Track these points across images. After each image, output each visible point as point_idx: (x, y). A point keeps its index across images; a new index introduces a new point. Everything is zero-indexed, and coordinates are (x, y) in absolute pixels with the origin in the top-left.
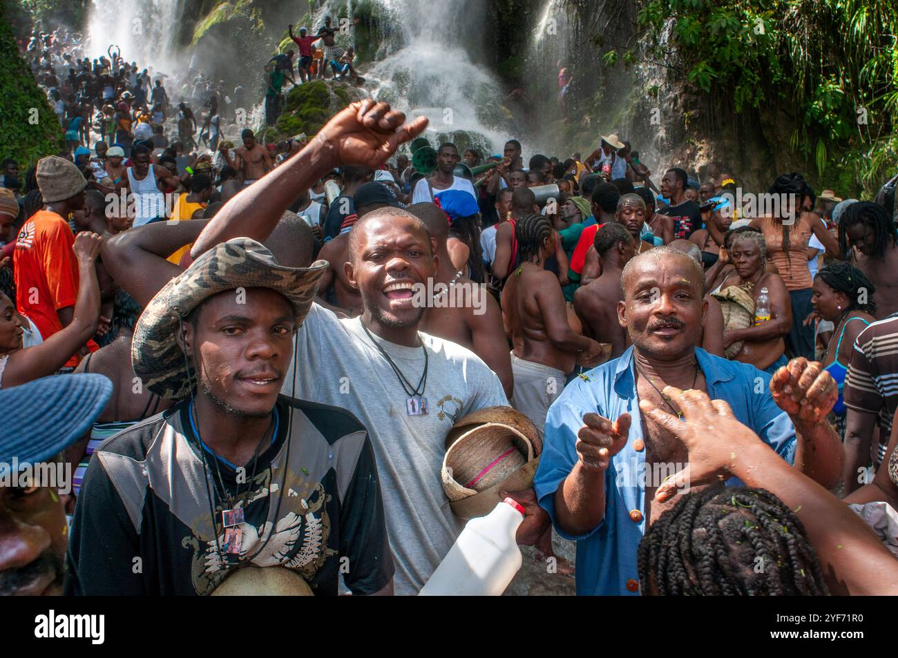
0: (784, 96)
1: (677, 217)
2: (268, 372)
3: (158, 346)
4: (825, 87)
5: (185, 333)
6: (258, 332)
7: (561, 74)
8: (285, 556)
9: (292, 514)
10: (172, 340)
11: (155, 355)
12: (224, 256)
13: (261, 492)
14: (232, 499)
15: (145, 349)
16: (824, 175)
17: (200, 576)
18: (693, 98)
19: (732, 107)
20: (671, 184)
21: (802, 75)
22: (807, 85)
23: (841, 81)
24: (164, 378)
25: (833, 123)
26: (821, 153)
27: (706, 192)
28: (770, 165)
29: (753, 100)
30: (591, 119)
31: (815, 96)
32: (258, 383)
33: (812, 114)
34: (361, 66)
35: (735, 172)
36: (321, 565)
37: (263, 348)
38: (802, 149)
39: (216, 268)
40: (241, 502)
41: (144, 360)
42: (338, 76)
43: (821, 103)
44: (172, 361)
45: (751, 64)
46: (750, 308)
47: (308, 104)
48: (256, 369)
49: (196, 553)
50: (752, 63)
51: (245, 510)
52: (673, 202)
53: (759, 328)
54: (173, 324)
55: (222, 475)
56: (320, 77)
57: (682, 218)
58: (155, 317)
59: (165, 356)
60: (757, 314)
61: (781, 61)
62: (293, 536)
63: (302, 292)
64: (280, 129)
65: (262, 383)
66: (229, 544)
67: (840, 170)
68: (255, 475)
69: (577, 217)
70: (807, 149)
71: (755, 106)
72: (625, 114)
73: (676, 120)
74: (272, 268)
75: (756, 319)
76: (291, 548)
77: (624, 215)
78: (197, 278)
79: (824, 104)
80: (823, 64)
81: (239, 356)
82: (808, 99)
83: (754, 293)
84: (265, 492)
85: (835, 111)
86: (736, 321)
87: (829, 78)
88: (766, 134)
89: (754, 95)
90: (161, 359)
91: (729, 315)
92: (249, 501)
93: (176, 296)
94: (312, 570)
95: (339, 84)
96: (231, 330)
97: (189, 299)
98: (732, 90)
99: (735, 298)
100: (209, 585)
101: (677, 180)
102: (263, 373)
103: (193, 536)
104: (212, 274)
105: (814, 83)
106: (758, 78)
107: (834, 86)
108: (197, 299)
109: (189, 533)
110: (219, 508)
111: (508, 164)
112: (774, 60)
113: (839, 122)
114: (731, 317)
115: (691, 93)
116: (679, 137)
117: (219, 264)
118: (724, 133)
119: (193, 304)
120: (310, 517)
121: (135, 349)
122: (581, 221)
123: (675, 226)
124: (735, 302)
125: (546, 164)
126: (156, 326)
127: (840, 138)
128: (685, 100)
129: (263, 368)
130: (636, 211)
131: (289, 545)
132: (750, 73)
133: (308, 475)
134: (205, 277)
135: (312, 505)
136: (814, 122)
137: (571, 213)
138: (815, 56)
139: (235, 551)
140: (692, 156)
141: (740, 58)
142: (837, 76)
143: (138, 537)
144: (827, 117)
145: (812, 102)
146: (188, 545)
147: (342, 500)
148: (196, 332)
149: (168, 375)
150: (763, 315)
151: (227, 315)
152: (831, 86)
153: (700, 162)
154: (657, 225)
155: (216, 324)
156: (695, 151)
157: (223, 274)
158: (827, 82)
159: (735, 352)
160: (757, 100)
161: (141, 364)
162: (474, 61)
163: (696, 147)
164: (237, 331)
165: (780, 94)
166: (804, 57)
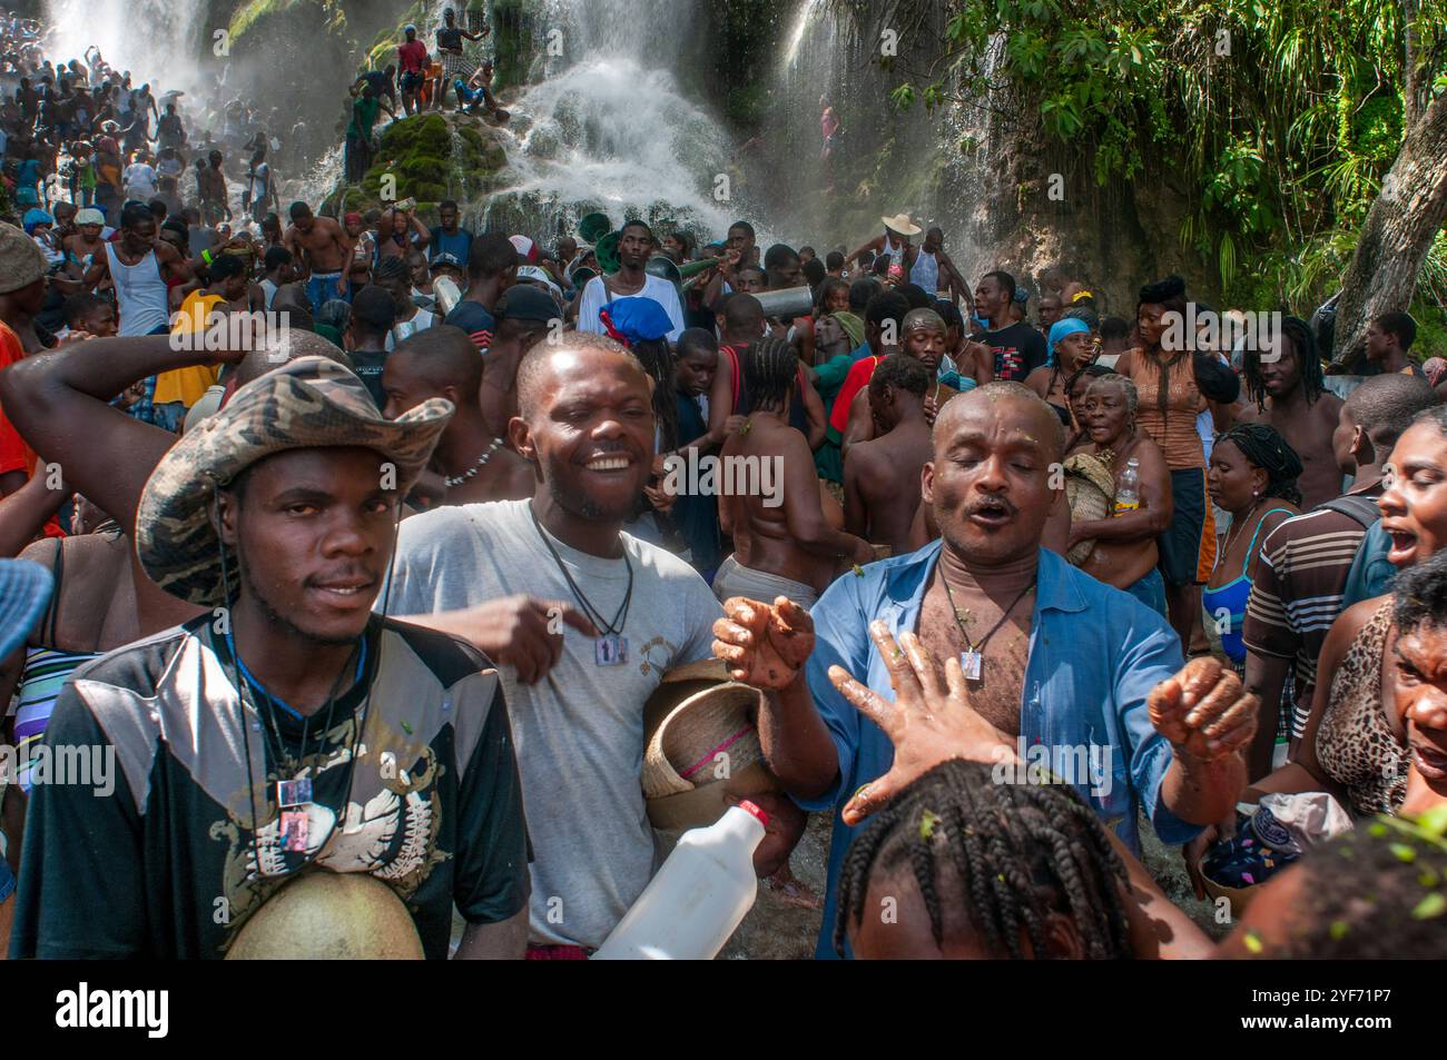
0: (1173, 163)
1: (998, 349)
2: (357, 575)
3: (180, 527)
4: (1234, 151)
5: (222, 508)
6: (342, 514)
7: (824, 117)
8: (377, 859)
9: (386, 793)
10: (203, 516)
11: (174, 539)
12: (288, 398)
13: (339, 755)
14: (293, 764)
15: (156, 528)
16: (1232, 289)
17: (238, 886)
18: (1032, 162)
19: (1091, 178)
20: (992, 296)
21: (1200, 132)
22: (1208, 146)
23: (1260, 142)
24: (188, 573)
25: (1246, 208)
26: (1227, 254)
27: (1048, 309)
28: (1149, 269)
29: (1124, 167)
30: (872, 189)
31: (1220, 165)
32: (341, 591)
33: (1214, 192)
34: (505, 92)
35: (1094, 280)
36: (426, 876)
37: (349, 540)
38: (1198, 247)
39: (276, 416)
40: (308, 770)
41: (157, 548)
42: (465, 106)
43: (1227, 177)
44: (202, 549)
45: (1122, 112)
46: (1107, 488)
47: (415, 150)
48: (338, 571)
49: (233, 848)
50: (1124, 109)
51: (313, 783)
52: (993, 324)
53: (1120, 521)
54: (205, 494)
55: (279, 725)
56: (436, 107)
57: (1006, 351)
58: (175, 483)
59: (190, 540)
60: (1119, 500)
61: (1169, 109)
62: (389, 826)
63: (411, 452)
64: (368, 190)
65: (348, 591)
66: (288, 836)
67: (1258, 282)
68: (330, 729)
69: (843, 344)
70: (1205, 247)
71: (1128, 177)
72: (923, 182)
73: (1003, 195)
74: (366, 421)
75: (1117, 507)
76: (387, 846)
77: (915, 343)
78: (245, 427)
79: (1233, 179)
80: (1233, 115)
81: (311, 550)
82: (1208, 169)
83: (1115, 466)
84: (345, 756)
85: (1249, 189)
86: (1086, 508)
87: (1241, 137)
88: (1144, 221)
89: (1127, 159)
90: (183, 545)
91: (1075, 498)
92: (320, 769)
93: (210, 453)
94: (414, 884)
95: (466, 121)
96: (298, 509)
97: (232, 459)
98: (1091, 150)
99: (1086, 471)
100: (251, 900)
101: (1001, 290)
102: (350, 578)
103: (229, 820)
104: (268, 424)
105: (1219, 145)
106: (1133, 134)
107: (1247, 151)
108: (245, 460)
109: (222, 814)
110: (273, 776)
111: (737, 260)
112: (1158, 106)
113: (1255, 207)
114: (1078, 502)
115: (1029, 154)
116: (1008, 221)
117: (281, 411)
118: (1079, 218)
119: (236, 467)
120: (414, 798)
121: (142, 529)
122: (849, 350)
123: (996, 362)
124: (1085, 478)
125: (792, 261)
126: (176, 498)
127: (1257, 232)
128: (1019, 164)
129: (350, 570)
130: (935, 337)
131: (384, 841)
132: (1120, 126)
133: (410, 733)
134: (258, 428)
135: (419, 780)
136: (1218, 205)
137: (833, 338)
138: (1222, 103)
139: (298, 847)
140: (1028, 253)
141: (1105, 100)
142: (1254, 135)
143: (141, 819)
144: (1237, 198)
145: (1215, 175)
146: (220, 834)
147: (461, 774)
148: (241, 509)
149: (195, 569)
150: (1127, 501)
151: (292, 487)
152: (1245, 150)
153: (1041, 263)
154: (968, 359)
155: (275, 500)
156: (1034, 243)
157: (287, 427)
158: (1239, 144)
159: (1081, 557)
160: (1131, 168)
161: (151, 552)
162: (686, 91)
163: (1034, 239)
164: (308, 511)
165: (1166, 159)
166: (1205, 102)
